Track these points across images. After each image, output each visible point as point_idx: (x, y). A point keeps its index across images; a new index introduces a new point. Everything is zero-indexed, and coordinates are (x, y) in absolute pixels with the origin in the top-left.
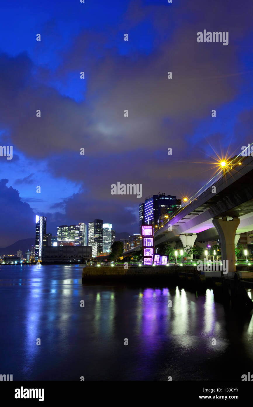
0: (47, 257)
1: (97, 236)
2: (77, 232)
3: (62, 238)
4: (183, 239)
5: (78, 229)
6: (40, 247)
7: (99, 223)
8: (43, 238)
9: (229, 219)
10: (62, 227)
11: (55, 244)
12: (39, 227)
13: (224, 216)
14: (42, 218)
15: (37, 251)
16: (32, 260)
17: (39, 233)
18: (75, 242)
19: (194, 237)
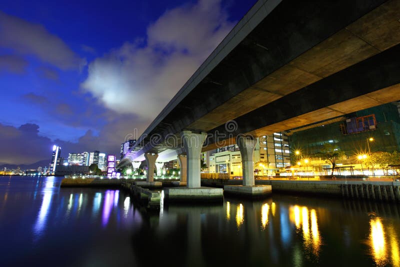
0: (59, 172)
1: (95, 160)
2: (82, 157)
3: (71, 161)
4: (133, 164)
5: (83, 155)
6: (54, 166)
7: (97, 153)
8: (57, 160)
9: (153, 154)
10: (73, 154)
11: (66, 164)
12: (55, 153)
13: (151, 152)
14: (58, 147)
15: (52, 167)
16: (48, 174)
17: (54, 157)
18: (81, 163)
19: (140, 163)
